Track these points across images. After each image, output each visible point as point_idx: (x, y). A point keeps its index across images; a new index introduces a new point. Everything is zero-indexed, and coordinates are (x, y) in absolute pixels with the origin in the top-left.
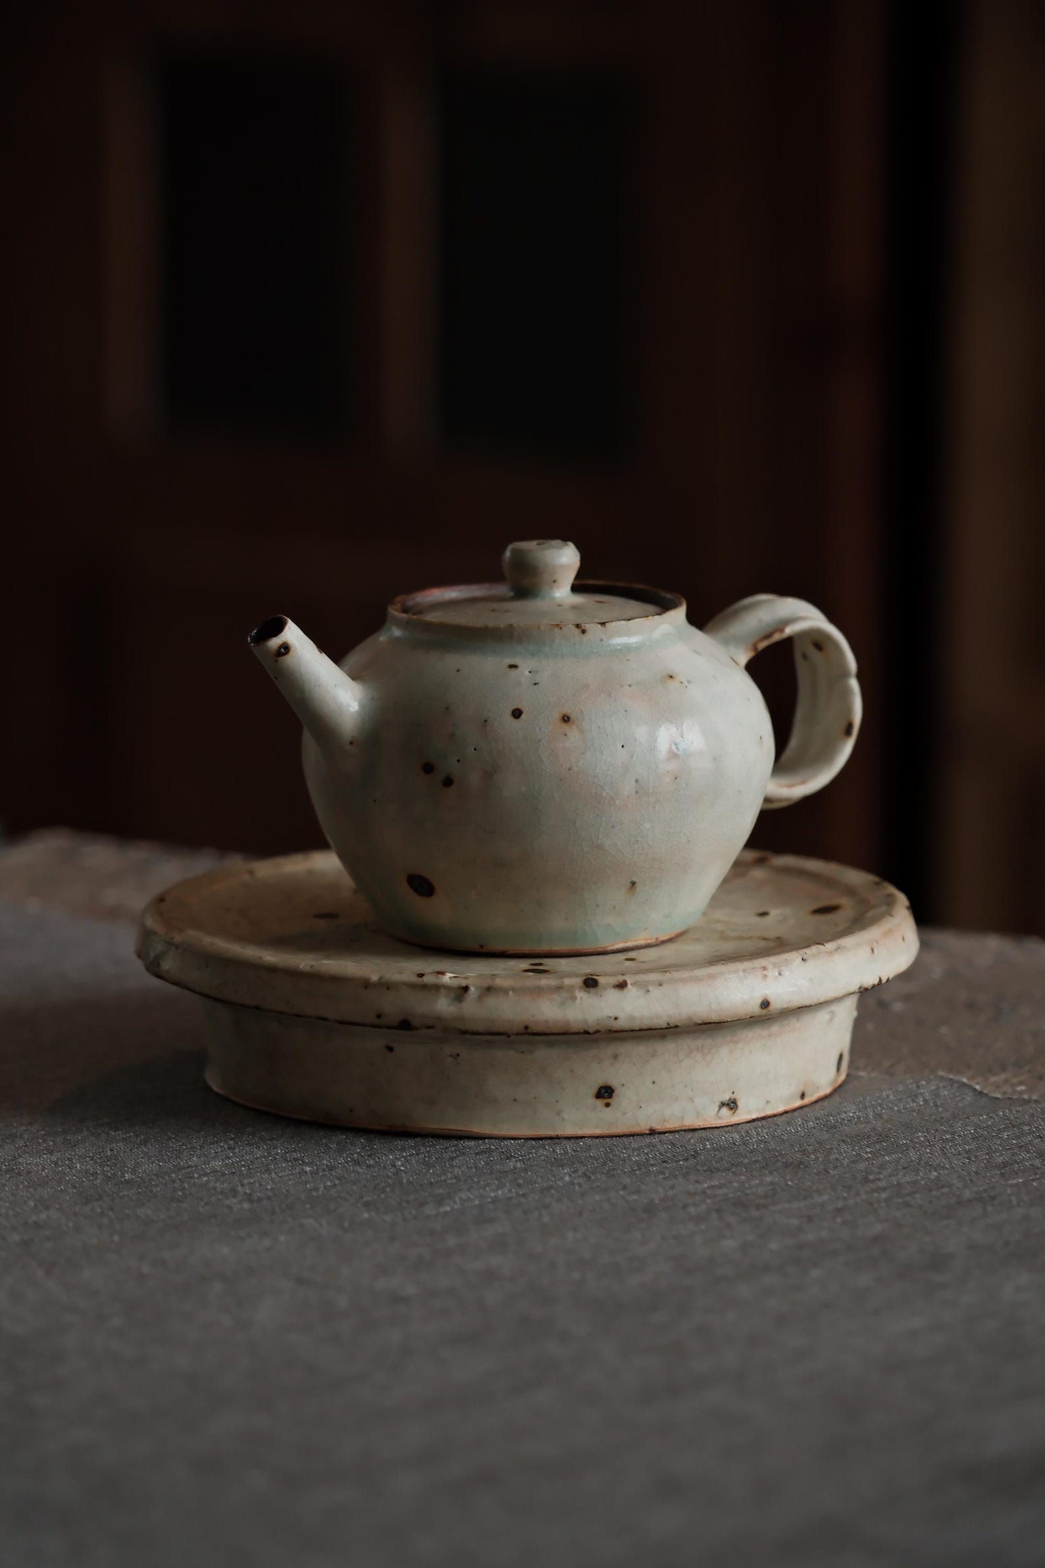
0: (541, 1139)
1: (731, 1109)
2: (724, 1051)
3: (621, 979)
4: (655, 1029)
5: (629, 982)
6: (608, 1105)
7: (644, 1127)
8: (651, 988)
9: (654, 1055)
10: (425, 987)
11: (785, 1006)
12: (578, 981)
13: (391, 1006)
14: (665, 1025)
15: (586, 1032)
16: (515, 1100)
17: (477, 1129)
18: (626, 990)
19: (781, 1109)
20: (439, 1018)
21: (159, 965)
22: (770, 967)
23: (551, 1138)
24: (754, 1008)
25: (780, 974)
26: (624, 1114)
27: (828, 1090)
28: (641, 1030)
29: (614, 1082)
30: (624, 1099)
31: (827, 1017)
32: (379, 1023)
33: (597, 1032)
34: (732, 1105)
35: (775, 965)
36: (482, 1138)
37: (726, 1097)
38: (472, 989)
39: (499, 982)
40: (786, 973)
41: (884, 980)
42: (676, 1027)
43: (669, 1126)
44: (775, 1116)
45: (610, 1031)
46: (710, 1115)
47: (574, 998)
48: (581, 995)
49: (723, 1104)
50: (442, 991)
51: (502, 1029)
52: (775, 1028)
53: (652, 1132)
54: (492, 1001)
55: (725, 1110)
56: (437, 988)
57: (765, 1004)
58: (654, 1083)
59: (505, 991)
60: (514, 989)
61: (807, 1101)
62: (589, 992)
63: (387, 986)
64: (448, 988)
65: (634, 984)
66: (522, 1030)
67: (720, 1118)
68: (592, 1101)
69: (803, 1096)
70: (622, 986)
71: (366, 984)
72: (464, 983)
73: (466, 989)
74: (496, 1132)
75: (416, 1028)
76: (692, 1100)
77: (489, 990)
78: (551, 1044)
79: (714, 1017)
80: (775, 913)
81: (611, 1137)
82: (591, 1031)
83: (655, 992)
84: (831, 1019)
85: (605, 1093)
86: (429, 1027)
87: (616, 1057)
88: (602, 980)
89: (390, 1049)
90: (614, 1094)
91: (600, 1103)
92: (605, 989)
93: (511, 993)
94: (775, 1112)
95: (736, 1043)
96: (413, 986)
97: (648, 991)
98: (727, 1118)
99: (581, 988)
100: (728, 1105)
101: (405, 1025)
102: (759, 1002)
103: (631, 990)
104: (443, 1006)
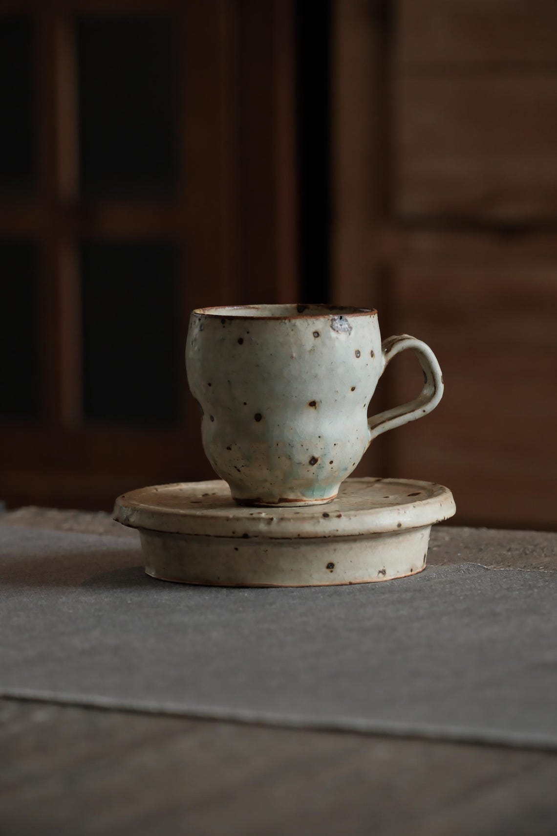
0: (303, 587)
1: (383, 574)
2: (380, 548)
3: (338, 513)
4: (354, 535)
5: (342, 514)
6: (332, 572)
7: (347, 581)
8: (352, 517)
9: (351, 549)
10: (254, 519)
11: (408, 526)
12: (321, 515)
13: (240, 529)
14: (358, 534)
15: (325, 537)
16: (292, 570)
17: (275, 583)
18: (341, 518)
19: (403, 575)
20: (260, 532)
22: (401, 509)
23: (307, 587)
24: (395, 527)
25: (405, 512)
26: (339, 575)
27: (421, 570)
28: (348, 536)
29: (334, 562)
30: (338, 568)
31: (421, 536)
32: (234, 536)
33: (329, 537)
34: (383, 572)
36: (281, 587)
37: (381, 569)
38: (275, 519)
39: (286, 516)
40: (407, 512)
41: (446, 519)
42: (363, 534)
43: (358, 581)
44: (401, 578)
45: (335, 536)
46: (375, 577)
47: (319, 522)
48: (322, 520)
49: (380, 572)
50: (262, 521)
51: (288, 536)
52: (401, 538)
53: (351, 584)
54: (283, 524)
55: (381, 575)
56: (259, 519)
57: (399, 525)
58: (351, 561)
59: (289, 520)
60: (293, 519)
61: (413, 573)
62: (325, 519)
63: (237, 519)
64: (263, 519)
65: (345, 516)
66: (297, 536)
67: (379, 578)
68: (325, 569)
69: (412, 570)
70: (339, 516)
71: (228, 519)
72: (271, 517)
73: (272, 519)
74: (284, 584)
75: (250, 537)
76: (367, 570)
77: (282, 519)
78: (307, 544)
79: (378, 530)
80: (391, 497)
81: (333, 585)
82: (327, 536)
83: (353, 519)
84: (422, 537)
85: (331, 566)
86: (256, 537)
87: (335, 550)
88: (330, 514)
89: (237, 549)
90: (335, 567)
91: (328, 571)
92: (332, 518)
93: (292, 520)
94: (401, 576)
95: (385, 544)
96: (248, 519)
97: (350, 519)
98: (381, 578)
99: (322, 517)
100: (382, 572)
101: (246, 536)
102: (397, 524)
103: (343, 518)
104: (262, 527)
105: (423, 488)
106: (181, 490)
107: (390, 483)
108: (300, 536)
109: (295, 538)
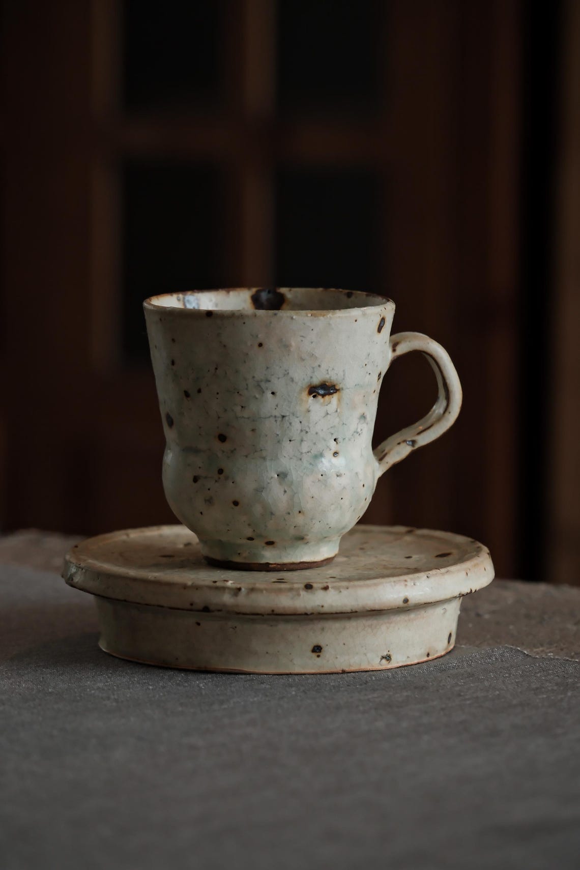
0: (281, 675)
1: (388, 660)
2: (384, 628)
3: (325, 585)
4: (344, 613)
5: (330, 587)
6: (318, 656)
7: (339, 669)
8: (342, 590)
9: (344, 629)
10: (217, 588)
11: (417, 602)
12: (302, 586)
13: (199, 599)
14: (349, 611)
15: (306, 614)
16: (267, 653)
17: (246, 669)
18: (328, 591)
19: (416, 661)
20: (225, 605)
21: (72, 580)
22: (409, 580)
23: (287, 674)
24: (400, 603)
25: (414, 584)
26: (328, 661)
27: (443, 653)
28: (336, 613)
29: (322, 644)
30: (327, 653)
31: (442, 611)
32: (191, 609)
33: (312, 614)
34: (388, 658)
35: (411, 579)
36: (249, 674)
37: (385, 654)
38: (243, 589)
39: (258, 586)
40: (418, 584)
41: (473, 591)
42: (356, 612)
43: (353, 669)
44: (412, 665)
45: (320, 614)
46: (376, 663)
47: (299, 595)
48: (303, 593)
49: (383, 657)
50: (227, 591)
51: (259, 612)
52: (412, 616)
53: (344, 672)
54: (254, 596)
55: (384, 661)
56: (224, 589)
57: (406, 601)
58: (344, 644)
59: (261, 591)
60: (266, 590)
61: (430, 658)
62: (307, 591)
63: (196, 588)
64: (229, 588)
65: (333, 588)
66: (271, 612)
67: (381, 665)
68: (310, 654)
69: (428, 655)
70: (326, 588)
71: (185, 587)
72: (238, 586)
73: (240, 589)
74: (257, 671)
75: (213, 611)
76: (365, 654)
77: (252, 590)
78: (287, 621)
79: (377, 607)
80: (415, 557)
81: (320, 674)
82: (309, 613)
83: (345, 592)
84: (444, 613)
85: (317, 649)
86: (219, 611)
87: (323, 629)
88: (315, 585)
89: (199, 624)
90: (322, 650)
91: (314, 655)
92: (316, 590)
93: (264, 592)
94: (412, 663)
95: (391, 623)
96: (210, 588)
97: (340, 592)
98: (385, 665)
99: (303, 589)
100: (386, 658)
101: (206, 609)
102: (402, 599)
103: (331, 591)
104: (227, 599)
105: (457, 546)
106: (161, 536)
107: (423, 536)
108: (275, 612)
109: (268, 614)
